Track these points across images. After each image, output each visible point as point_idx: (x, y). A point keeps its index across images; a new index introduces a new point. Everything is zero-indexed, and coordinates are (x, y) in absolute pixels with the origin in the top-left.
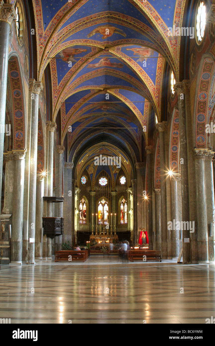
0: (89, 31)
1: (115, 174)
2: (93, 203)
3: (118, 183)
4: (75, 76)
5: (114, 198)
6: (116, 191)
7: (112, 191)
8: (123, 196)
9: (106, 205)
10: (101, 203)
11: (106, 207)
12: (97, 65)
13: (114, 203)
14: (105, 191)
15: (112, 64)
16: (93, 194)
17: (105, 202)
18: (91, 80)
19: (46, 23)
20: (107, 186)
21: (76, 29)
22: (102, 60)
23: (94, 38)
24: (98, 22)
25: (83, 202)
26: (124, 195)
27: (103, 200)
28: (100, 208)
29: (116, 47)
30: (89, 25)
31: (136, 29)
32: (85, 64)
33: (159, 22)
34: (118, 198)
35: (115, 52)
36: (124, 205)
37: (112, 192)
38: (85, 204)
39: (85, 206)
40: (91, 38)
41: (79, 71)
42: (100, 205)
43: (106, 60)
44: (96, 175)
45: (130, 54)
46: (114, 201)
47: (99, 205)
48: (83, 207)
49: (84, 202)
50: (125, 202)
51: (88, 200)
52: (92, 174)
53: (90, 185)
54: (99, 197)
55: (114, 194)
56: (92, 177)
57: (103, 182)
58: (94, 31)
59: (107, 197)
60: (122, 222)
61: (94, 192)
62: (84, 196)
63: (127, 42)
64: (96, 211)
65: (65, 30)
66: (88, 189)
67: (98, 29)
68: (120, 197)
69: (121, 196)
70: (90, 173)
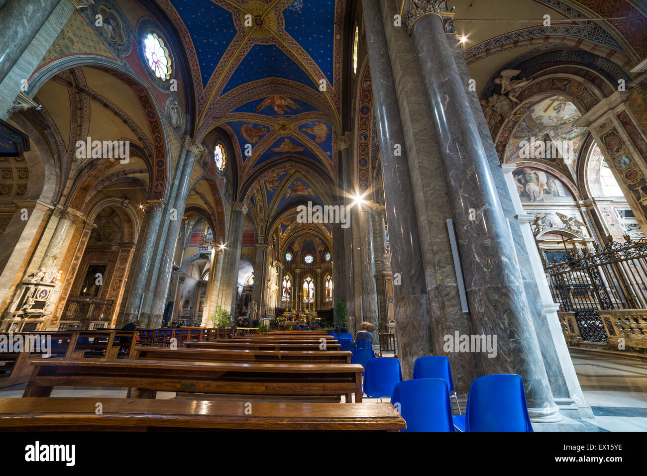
1: (320, 251)
2: (297, 280)
3: (323, 260)
5: (319, 275)
6: (321, 268)
7: (317, 268)
8: (328, 273)
9: (311, 282)
10: (306, 280)
11: (312, 285)
13: (319, 281)
14: (311, 268)
16: (298, 271)
17: (310, 279)
20: (313, 264)
25: (287, 279)
26: (328, 271)
27: (309, 277)
28: (305, 285)
34: (323, 275)
36: (329, 282)
37: (318, 270)
38: (289, 281)
39: (289, 284)
42: (306, 282)
44: (302, 253)
46: (319, 278)
47: (304, 283)
48: (287, 284)
49: (289, 279)
50: (330, 279)
51: (293, 276)
52: (297, 251)
53: (296, 263)
54: (304, 275)
55: (319, 271)
56: (297, 254)
57: (309, 259)
59: (313, 275)
60: (327, 300)
61: (300, 270)
62: (288, 273)
64: (301, 288)
66: (294, 266)
68: (325, 274)
69: (326, 272)
70: (295, 250)
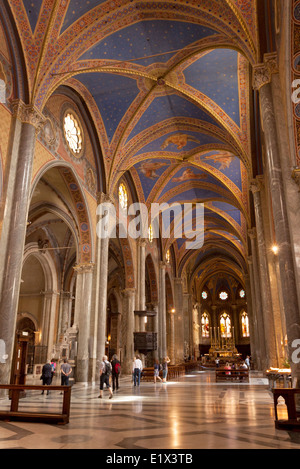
0: (161, 141)
1: (234, 288)
2: (215, 317)
3: (238, 296)
4: (160, 192)
5: (235, 311)
6: (236, 304)
7: (232, 305)
9: (228, 318)
10: (222, 316)
11: (228, 321)
12: (182, 178)
13: (235, 316)
14: (226, 304)
15: (196, 176)
16: (214, 308)
17: (227, 315)
18: (180, 195)
19: (110, 136)
20: (228, 300)
21: (144, 140)
22: (185, 172)
23: (168, 149)
24: (168, 131)
25: (205, 316)
26: (244, 308)
27: (225, 313)
28: (222, 321)
29: (194, 157)
30: (159, 135)
31: (207, 133)
32: (169, 179)
33: (225, 118)
34: (238, 311)
35: (195, 162)
36: (244, 318)
38: (207, 318)
40: (165, 150)
41: (164, 186)
42: (222, 318)
43: (189, 172)
44: (216, 290)
45: (211, 163)
46: (235, 314)
47: (220, 318)
48: (205, 321)
50: (246, 315)
51: (210, 313)
52: (212, 289)
53: (211, 300)
54: (220, 311)
55: (234, 307)
56: (212, 292)
57: (224, 296)
58: (167, 142)
59: (229, 311)
60: (244, 335)
61: (216, 306)
62: (205, 311)
63: (203, 149)
64: (218, 324)
65: (132, 142)
66: (210, 303)
67: (170, 138)
68: (240, 310)
69: (242, 309)
70: (210, 288)
